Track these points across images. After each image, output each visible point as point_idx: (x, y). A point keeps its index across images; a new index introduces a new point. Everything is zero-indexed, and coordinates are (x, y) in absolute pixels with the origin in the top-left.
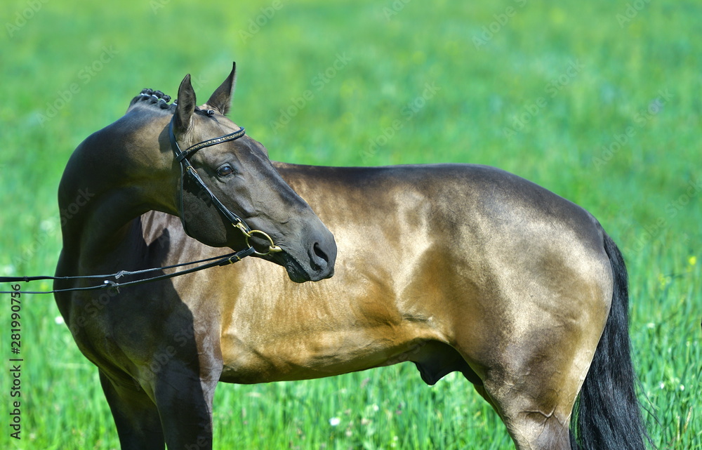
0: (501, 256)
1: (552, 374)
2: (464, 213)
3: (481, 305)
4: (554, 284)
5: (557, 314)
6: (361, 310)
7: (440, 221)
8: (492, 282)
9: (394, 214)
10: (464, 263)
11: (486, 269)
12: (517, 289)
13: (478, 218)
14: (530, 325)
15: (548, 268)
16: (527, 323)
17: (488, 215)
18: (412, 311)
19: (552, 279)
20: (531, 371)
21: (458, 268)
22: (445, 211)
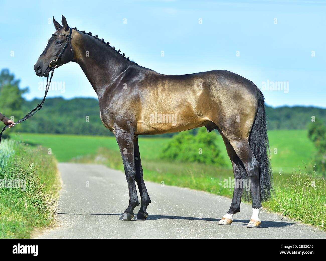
0: (223, 94)
1: (238, 127)
2: (213, 83)
3: (218, 108)
4: (238, 102)
5: (239, 110)
6: (183, 115)
7: (206, 86)
8: (220, 102)
9: (194, 86)
10: (213, 97)
11: (219, 98)
12: (227, 103)
13: (216, 83)
14: (231, 114)
15: (236, 97)
16: (230, 113)
17: (219, 83)
18: (198, 113)
19: (237, 100)
20: (232, 127)
21: (211, 98)
22: (207, 83)
